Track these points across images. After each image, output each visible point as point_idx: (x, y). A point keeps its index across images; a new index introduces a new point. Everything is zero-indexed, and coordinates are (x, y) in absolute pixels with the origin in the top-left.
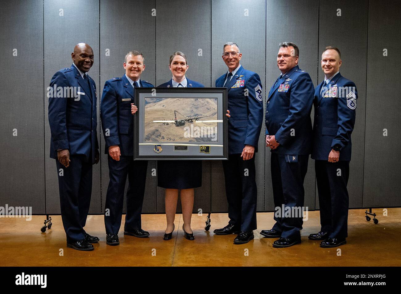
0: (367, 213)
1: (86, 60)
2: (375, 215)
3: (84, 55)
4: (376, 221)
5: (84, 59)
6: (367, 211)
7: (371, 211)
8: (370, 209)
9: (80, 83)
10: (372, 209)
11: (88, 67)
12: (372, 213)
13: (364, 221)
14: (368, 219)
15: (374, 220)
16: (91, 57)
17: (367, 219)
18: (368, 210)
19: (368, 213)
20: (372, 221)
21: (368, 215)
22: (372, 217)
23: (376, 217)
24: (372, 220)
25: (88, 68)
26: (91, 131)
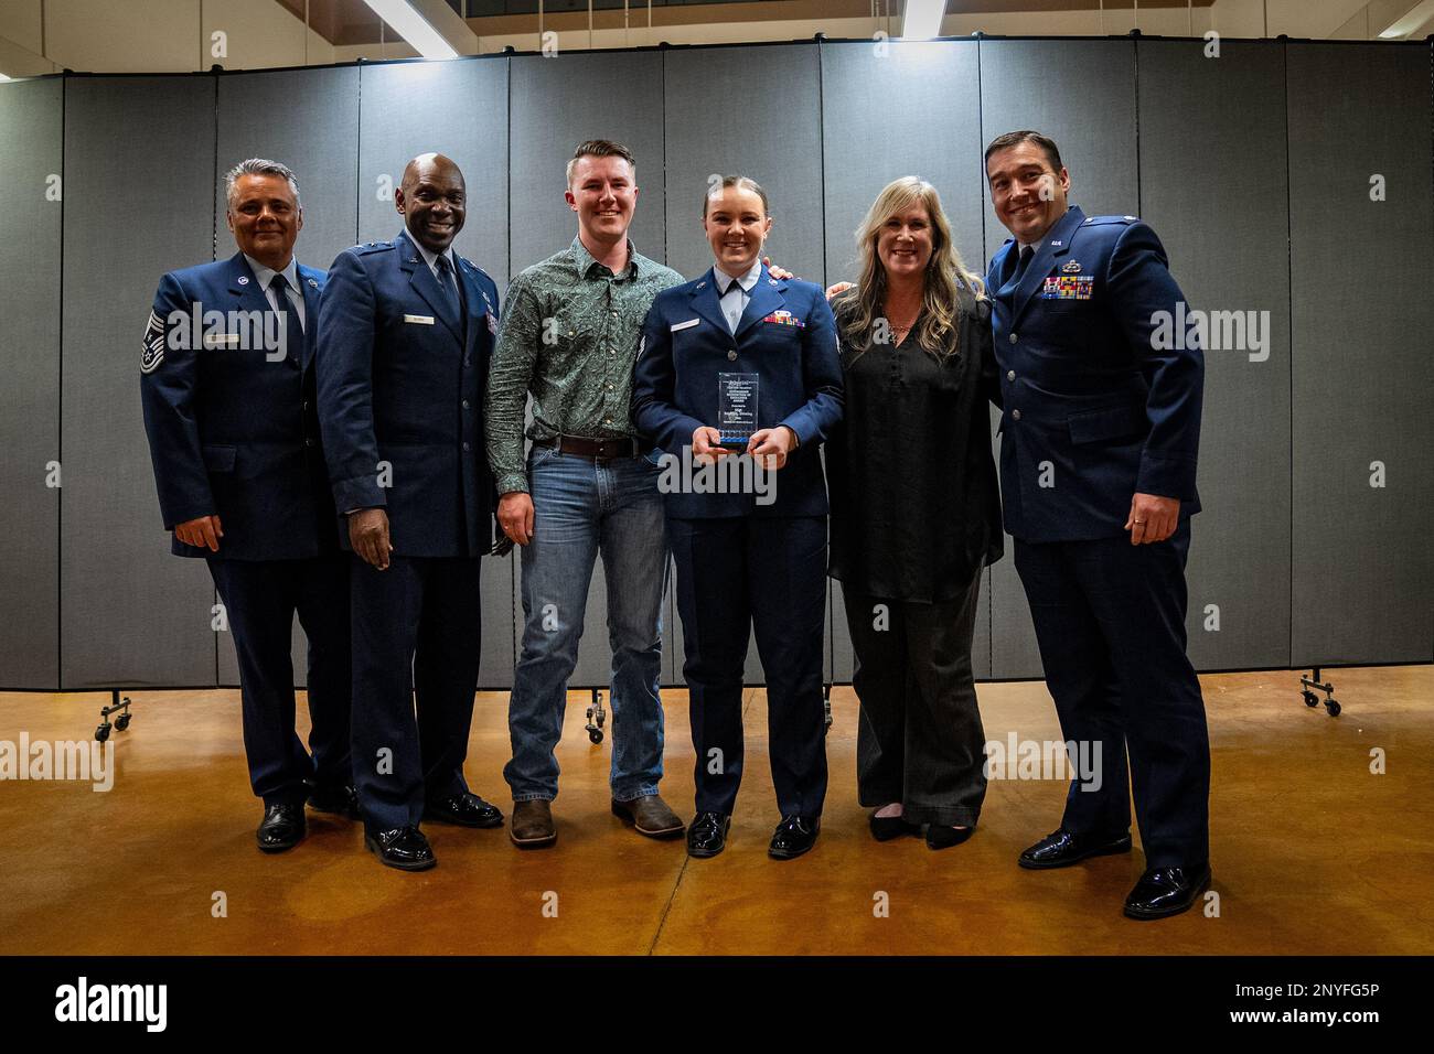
0: (1306, 683)
1: (434, 208)
2: (1329, 689)
3: (429, 193)
4: (1334, 708)
5: (429, 204)
6: (1305, 676)
7: (1317, 678)
8: (1316, 669)
9: (416, 284)
10: (1321, 670)
11: (444, 230)
12: (1322, 683)
13: (1299, 709)
14: (1311, 700)
15: (1326, 704)
16: (455, 196)
17: (1307, 701)
18: (1310, 672)
19: (1310, 684)
20: (1322, 709)
21: (1310, 689)
22: (1322, 695)
23: (1333, 696)
24: (1321, 703)
25: (444, 236)
26: (460, 448)
